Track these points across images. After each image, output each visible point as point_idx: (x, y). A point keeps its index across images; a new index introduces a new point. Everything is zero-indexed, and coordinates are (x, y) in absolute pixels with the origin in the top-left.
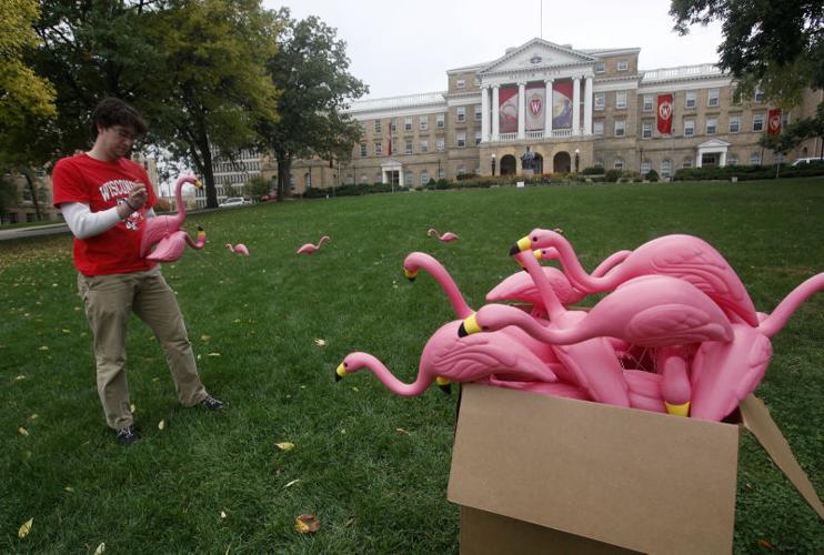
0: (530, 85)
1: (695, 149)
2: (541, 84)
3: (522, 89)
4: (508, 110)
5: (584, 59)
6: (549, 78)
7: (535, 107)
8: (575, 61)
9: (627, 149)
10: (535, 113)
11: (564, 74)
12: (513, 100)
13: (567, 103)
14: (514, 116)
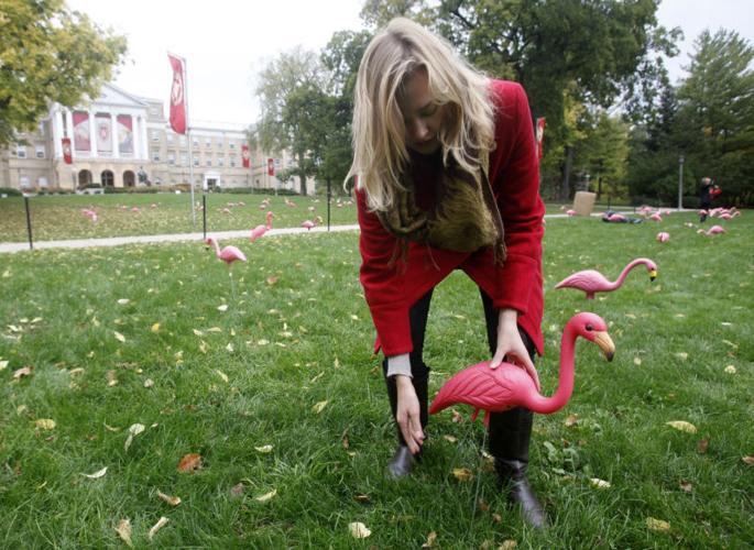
0: (99, 115)
1: (202, 176)
2: (107, 116)
3: (92, 117)
4: (81, 132)
5: (139, 104)
6: (115, 112)
7: (104, 133)
8: (131, 103)
9: (162, 172)
10: (104, 138)
11: (125, 111)
12: (84, 124)
13: (128, 133)
14: (86, 136)
